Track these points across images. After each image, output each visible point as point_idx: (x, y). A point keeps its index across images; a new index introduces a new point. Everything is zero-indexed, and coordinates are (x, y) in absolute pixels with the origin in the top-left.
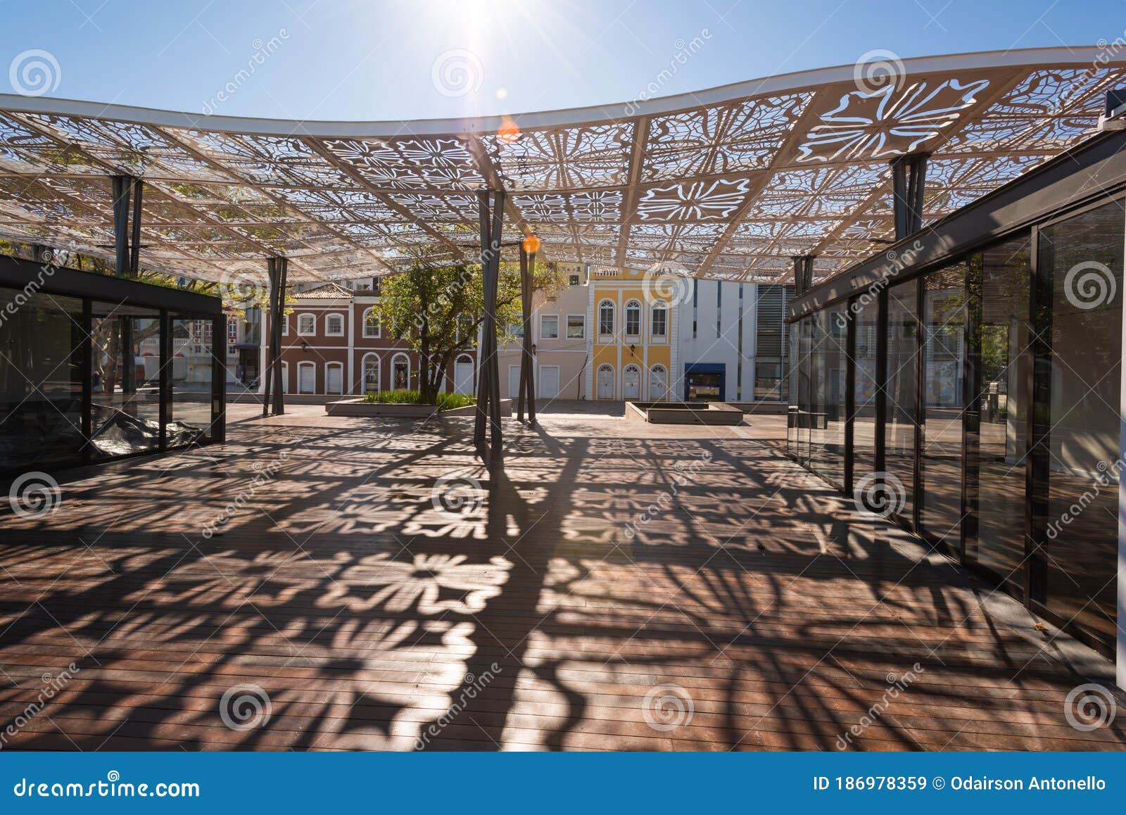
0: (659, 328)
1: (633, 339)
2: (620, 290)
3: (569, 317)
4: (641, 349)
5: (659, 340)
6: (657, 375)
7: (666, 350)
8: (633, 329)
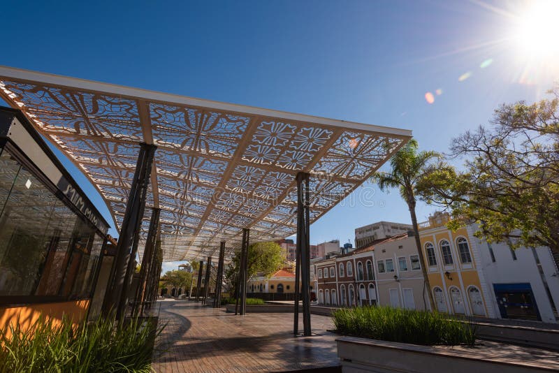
0: (466, 257)
1: (449, 268)
2: (434, 235)
3: (411, 257)
4: (456, 274)
5: (467, 266)
6: (474, 294)
7: (474, 274)
8: (448, 260)
